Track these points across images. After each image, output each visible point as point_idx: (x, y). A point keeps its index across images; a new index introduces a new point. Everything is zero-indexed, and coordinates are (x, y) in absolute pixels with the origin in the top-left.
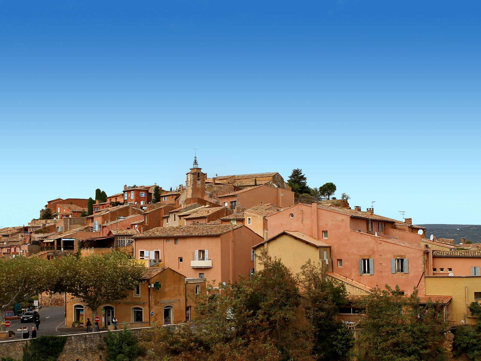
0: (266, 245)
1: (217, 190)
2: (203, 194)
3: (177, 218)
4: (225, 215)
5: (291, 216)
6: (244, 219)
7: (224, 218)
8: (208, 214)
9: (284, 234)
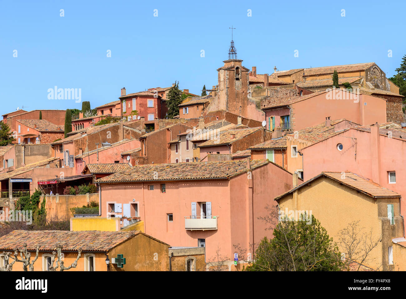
0: (295, 194)
1: (269, 95)
2: (246, 102)
3: (191, 145)
4: (262, 140)
5: (338, 148)
6: (286, 148)
7: (256, 146)
8: (234, 139)
9: (323, 177)
